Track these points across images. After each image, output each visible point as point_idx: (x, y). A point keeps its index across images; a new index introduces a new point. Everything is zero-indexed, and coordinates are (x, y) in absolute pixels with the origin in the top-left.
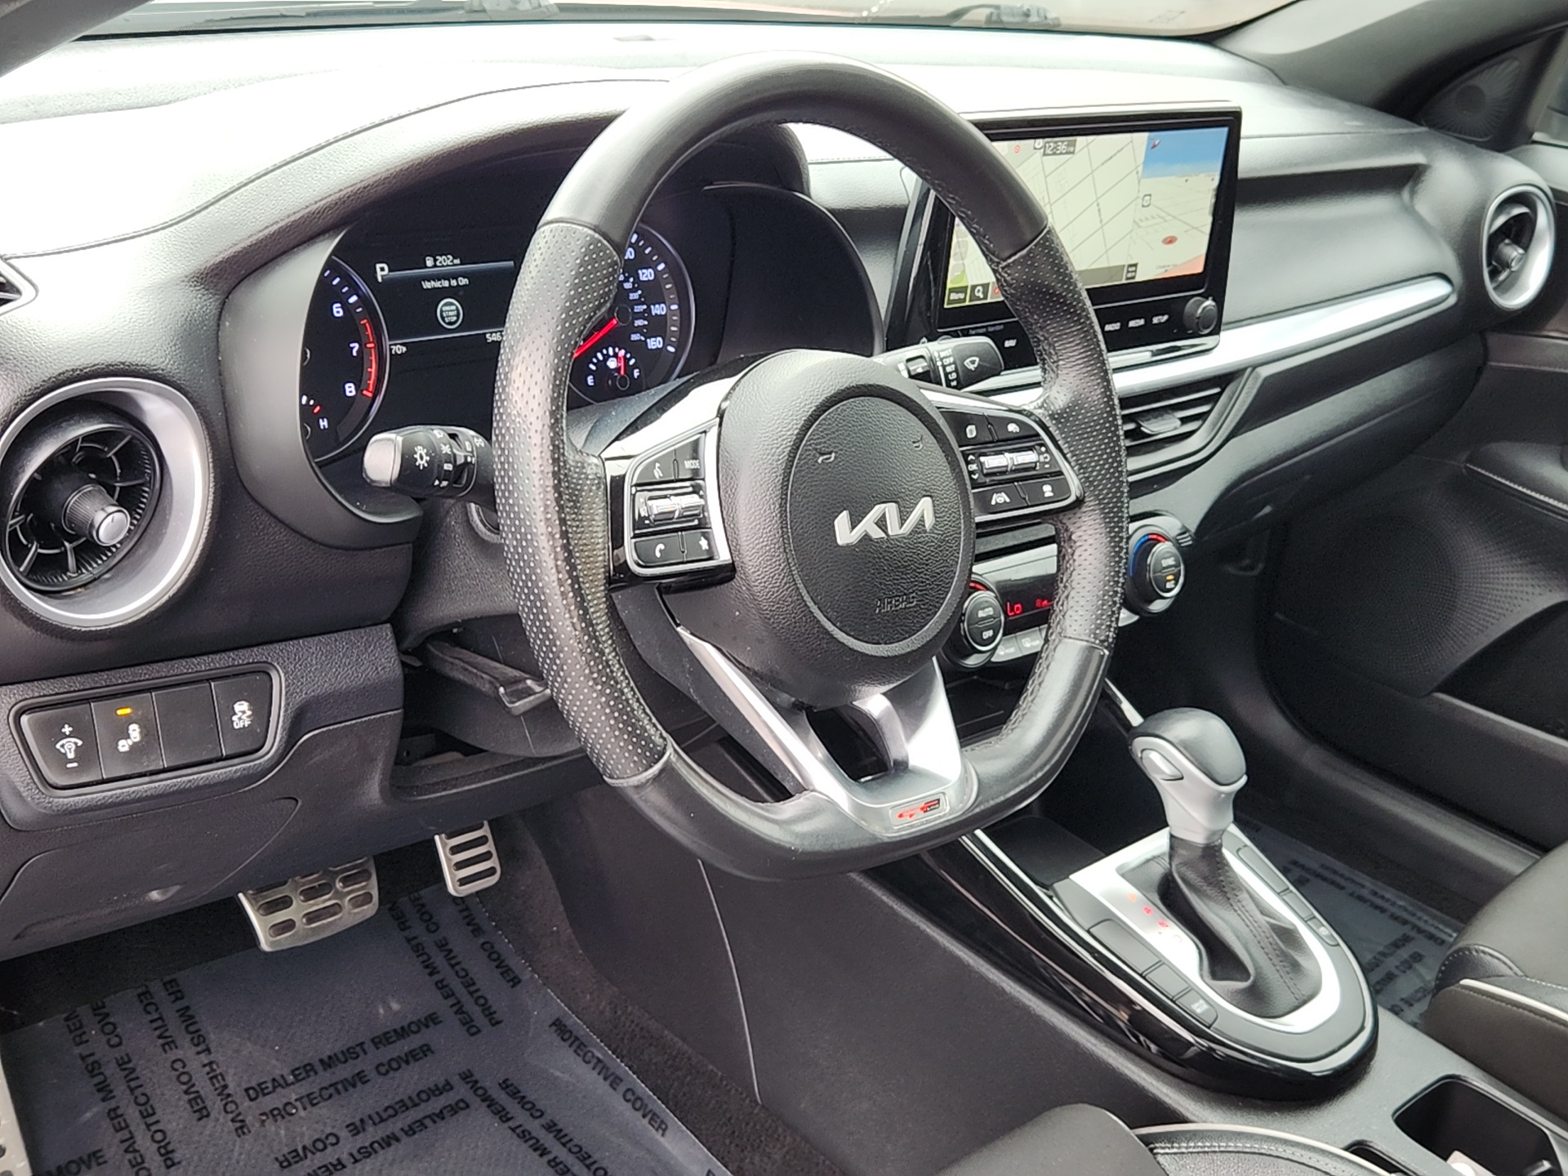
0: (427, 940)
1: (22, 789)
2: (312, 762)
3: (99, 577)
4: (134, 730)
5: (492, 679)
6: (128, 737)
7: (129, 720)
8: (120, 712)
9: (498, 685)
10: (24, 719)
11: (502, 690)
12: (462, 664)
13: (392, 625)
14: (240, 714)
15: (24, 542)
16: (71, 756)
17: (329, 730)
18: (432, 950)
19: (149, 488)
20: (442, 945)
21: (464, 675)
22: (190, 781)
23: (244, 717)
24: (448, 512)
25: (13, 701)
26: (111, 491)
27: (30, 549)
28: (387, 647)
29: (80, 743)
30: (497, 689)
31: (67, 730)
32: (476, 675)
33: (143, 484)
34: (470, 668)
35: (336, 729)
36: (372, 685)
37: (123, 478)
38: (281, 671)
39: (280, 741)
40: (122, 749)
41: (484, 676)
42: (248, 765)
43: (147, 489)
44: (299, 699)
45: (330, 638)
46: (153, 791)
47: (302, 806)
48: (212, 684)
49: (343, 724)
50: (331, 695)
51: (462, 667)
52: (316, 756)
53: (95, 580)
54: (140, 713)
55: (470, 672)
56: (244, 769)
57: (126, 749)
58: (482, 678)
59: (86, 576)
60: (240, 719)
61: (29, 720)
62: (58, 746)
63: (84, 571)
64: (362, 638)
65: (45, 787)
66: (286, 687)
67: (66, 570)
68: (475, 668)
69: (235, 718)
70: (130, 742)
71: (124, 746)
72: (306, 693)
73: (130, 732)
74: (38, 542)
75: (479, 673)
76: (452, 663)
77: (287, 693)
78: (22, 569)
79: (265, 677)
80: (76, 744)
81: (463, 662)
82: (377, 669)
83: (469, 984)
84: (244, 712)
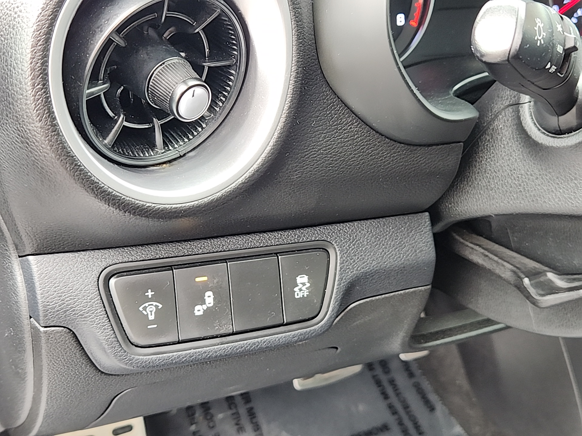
0: (384, 378)
1: (106, 347)
2: (355, 324)
3: (184, 155)
4: (209, 297)
5: (515, 269)
6: (203, 302)
7: (205, 288)
8: (197, 279)
9: (523, 276)
10: (113, 281)
11: (526, 281)
12: (482, 251)
13: (430, 213)
14: (300, 286)
15: (111, 114)
16: (152, 317)
17: (372, 301)
18: (386, 384)
19: (236, 71)
20: (392, 382)
21: (484, 260)
22: (254, 344)
23: (304, 288)
24: (496, 116)
25: (104, 264)
26: (198, 69)
27: (116, 121)
28: (425, 233)
29: (160, 306)
30: (521, 279)
31: (150, 294)
32: (497, 262)
33: (229, 66)
34: (491, 256)
35: (377, 300)
36: (410, 264)
37: (212, 58)
38: (337, 249)
39: (333, 310)
40: (197, 313)
41: (505, 264)
42: (305, 330)
43: (233, 72)
44: (350, 275)
45: (379, 222)
46: (222, 352)
47: (340, 352)
48: (280, 257)
49: (383, 296)
50: (377, 272)
51: (483, 253)
52: (358, 320)
53: (181, 157)
54: (215, 281)
55: (490, 259)
56: (301, 334)
57: (201, 313)
58: (503, 265)
59: (172, 154)
60: (300, 290)
61: (115, 283)
62: (141, 309)
63: (171, 148)
64: (406, 223)
65: (127, 345)
66: (341, 264)
67: (153, 146)
68: (496, 256)
69: (296, 289)
70: (205, 307)
71: (199, 310)
72: (357, 270)
73: (206, 298)
74: (125, 115)
75: (500, 261)
76: (472, 248)
77: (341, 268)
78: (106, 142)
79: (324, 254)
80: (156, 306)
81: (483, 248)
82: (416, 251)
83: (406, 407)
84: (304, 284)
